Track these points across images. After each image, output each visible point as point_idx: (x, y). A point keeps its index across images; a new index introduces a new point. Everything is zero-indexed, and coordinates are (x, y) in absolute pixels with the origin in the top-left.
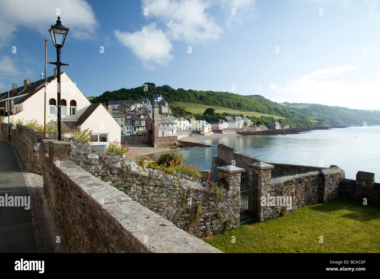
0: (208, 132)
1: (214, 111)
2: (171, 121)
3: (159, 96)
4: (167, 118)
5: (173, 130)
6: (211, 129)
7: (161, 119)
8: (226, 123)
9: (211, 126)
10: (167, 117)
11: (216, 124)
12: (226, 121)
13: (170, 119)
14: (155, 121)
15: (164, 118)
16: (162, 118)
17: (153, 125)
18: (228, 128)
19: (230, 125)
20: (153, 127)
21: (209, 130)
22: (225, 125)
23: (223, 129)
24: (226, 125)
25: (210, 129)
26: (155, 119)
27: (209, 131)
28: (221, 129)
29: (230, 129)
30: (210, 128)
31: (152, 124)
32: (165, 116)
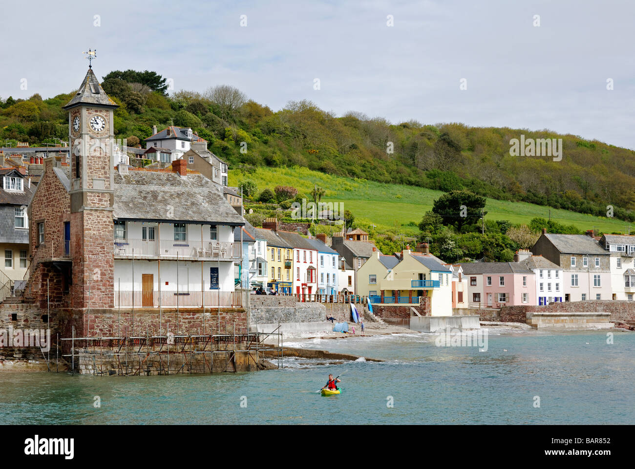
0: (449, 313)
1: (483, 210)
2: (206, 205)
3: (184, 133)
4: (178, 189)
5: (214, 271)
6: (465, 297)
7: (134, 194)
8: (553, 272)
9: (466, 281)
10: (179, 183)
11: (496, 278)
12: (554, 256)
13: (200, 198)
14: (91, 201)
15: (153, 188)
16: (145, 188)
17: (73, 230)
18: (567, 297)
19: (575, 281)
20: (73, 238)
21: (460, 306)
22: (545, 281)
23: (533, 302)
24: (553, 281)
25: (461, 299)
26: (85, 187)
27: (456, 310)
28: (525, 303)
29: (577, 306)
30: (460, 295)
31: (67, 224)
32: (164, 175)
